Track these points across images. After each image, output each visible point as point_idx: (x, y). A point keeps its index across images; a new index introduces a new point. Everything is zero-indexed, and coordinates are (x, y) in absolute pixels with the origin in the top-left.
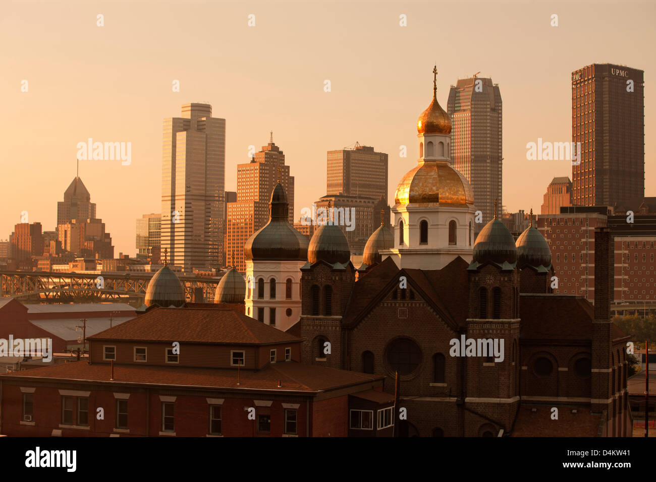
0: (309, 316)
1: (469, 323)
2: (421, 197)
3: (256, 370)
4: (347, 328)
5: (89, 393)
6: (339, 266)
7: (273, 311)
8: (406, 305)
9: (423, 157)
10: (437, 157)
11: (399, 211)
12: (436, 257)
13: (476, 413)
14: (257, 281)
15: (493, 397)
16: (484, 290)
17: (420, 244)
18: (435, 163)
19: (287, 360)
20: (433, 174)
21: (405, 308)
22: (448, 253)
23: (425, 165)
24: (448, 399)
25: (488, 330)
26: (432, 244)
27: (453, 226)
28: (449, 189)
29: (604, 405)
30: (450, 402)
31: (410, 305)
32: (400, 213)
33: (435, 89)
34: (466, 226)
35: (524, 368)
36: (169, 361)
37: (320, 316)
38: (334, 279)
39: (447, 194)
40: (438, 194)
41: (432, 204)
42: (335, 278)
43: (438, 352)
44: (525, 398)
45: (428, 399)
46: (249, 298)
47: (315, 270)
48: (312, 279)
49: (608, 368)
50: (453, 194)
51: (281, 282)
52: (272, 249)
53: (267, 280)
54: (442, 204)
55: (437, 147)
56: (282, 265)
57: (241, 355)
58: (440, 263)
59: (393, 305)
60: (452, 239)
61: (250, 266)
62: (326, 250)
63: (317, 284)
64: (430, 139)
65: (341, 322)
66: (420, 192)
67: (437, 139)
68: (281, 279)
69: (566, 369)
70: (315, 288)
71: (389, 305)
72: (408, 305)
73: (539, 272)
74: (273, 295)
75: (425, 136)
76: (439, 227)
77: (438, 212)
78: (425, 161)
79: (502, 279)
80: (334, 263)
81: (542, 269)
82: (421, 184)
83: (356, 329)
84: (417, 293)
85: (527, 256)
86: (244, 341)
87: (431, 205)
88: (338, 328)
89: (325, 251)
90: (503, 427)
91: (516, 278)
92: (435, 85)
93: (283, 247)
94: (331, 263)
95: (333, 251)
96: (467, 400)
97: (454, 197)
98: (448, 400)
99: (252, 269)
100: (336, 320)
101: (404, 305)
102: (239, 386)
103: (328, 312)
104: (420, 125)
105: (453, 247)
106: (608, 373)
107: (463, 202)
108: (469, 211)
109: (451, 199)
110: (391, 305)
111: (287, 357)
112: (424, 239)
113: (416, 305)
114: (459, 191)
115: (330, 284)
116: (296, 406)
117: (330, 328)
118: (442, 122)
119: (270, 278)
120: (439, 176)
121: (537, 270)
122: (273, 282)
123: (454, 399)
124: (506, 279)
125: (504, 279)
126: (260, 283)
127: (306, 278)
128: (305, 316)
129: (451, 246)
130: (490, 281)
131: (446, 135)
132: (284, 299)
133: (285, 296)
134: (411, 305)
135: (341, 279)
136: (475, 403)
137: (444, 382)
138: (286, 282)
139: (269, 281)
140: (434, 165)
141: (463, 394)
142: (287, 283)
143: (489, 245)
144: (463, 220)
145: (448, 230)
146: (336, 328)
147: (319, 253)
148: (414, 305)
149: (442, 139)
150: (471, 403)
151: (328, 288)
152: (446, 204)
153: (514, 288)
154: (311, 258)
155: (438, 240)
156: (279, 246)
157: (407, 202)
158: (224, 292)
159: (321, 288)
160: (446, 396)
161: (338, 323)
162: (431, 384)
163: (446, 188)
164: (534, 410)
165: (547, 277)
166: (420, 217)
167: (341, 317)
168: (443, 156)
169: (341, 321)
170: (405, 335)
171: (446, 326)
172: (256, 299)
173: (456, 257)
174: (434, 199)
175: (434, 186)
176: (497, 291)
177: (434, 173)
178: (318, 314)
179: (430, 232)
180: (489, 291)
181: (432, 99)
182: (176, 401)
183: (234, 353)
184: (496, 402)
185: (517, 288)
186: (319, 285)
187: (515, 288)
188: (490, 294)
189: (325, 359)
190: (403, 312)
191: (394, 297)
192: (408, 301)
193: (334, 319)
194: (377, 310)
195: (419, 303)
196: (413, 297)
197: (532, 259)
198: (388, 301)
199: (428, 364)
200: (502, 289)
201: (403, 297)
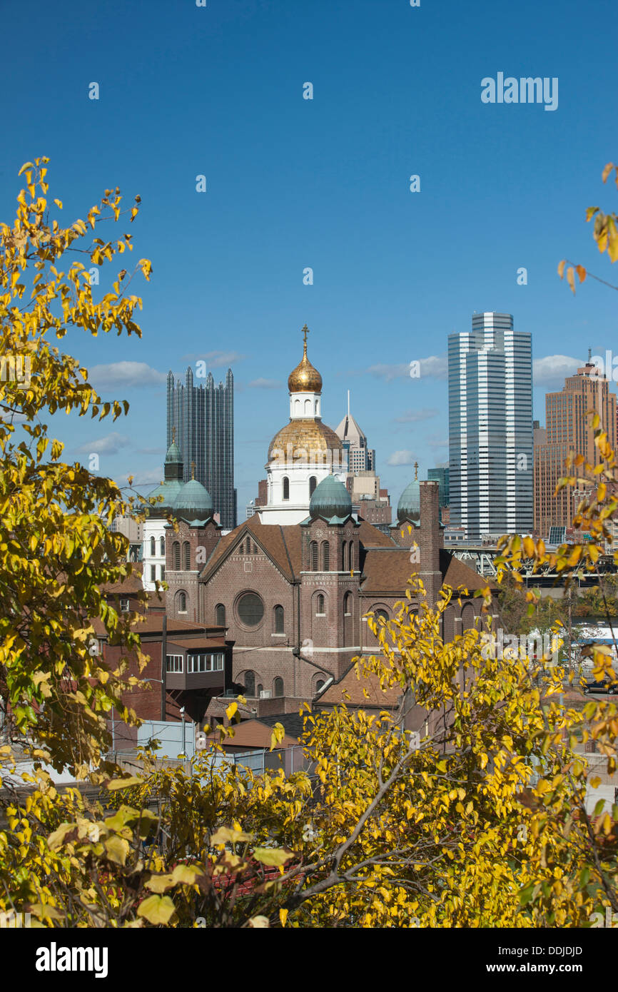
1: (302, 575)
4: (203, 582)
6: (197, 523)
8: (251, 559)
12: (294, 512)
13: (310, 663)
15: (324, 647)
16: (315, 543)
17: (284, 500)
21: (250, 562)
22: (306, 508)
24: (286, 649)
25: (319, 582)
26: (294, 500)
27: (313, 481)
30: (288, 652)
31: (254, 559)
37: (181, 571)
38: (191, 535)
43: (278, 603)
44: (364, 648)
45: (270, 649)
48: (174, 536)
58: (296, 519)
59: (240, 559)
62: (184, 508)
63: (178, 540)
64: (297, 397)
65: (198, 576)
67: (303, 397)
70: (176, 544)
71: (237, 559)
76: (300, 483)
77: (298, 468)
79: (330, 532)
80: (192, 520)
83: (210, 583)
84: (260, 548)
88: (195, 581)
90: (332, 675)
91: (349, 531)
95: (192, 509)
100: (194, 574)
101: (249, 559)
103: (188, 568)
112: (286, 495)
113: (259, 559)
115: (188, 540)
117: (189, 582)
121: (415, 525)
123: (291, 649)
125: (332, 533)
127: (169, 535)
128: (169, 571)
130: (320, 534)
135: (198, 535)
137: (283, 631)
141: (300, 645)
146: (193, 581)
148: (257, 559)
149: (309, 397)
151: (187, 545)
153: (346, 542)
155: (299, 495)
159: (181, 544)
160: (285, 646)
161: (196, 577)
162: (272, 635)
167: (198, 572)
170: (250, 587)
176: (326, 544)
178: (179, 569)
179: (291, 488)
180: (319, 544)
184: (326, 651)
185: (352, 541)
186: (180, 541)
187: (349, 541)
188: (320, 547)
189: (185, 613)
190: (248, 566)
191: (241, 552)
192: (252, 556)
193: (192, 574)
194: (226, 564)
195: (261, 556)
196: (256, 551)
197: (412, 513)
198: (235, 556)
199: (269, 614)
200: (330, 542)
201: (249, 551)
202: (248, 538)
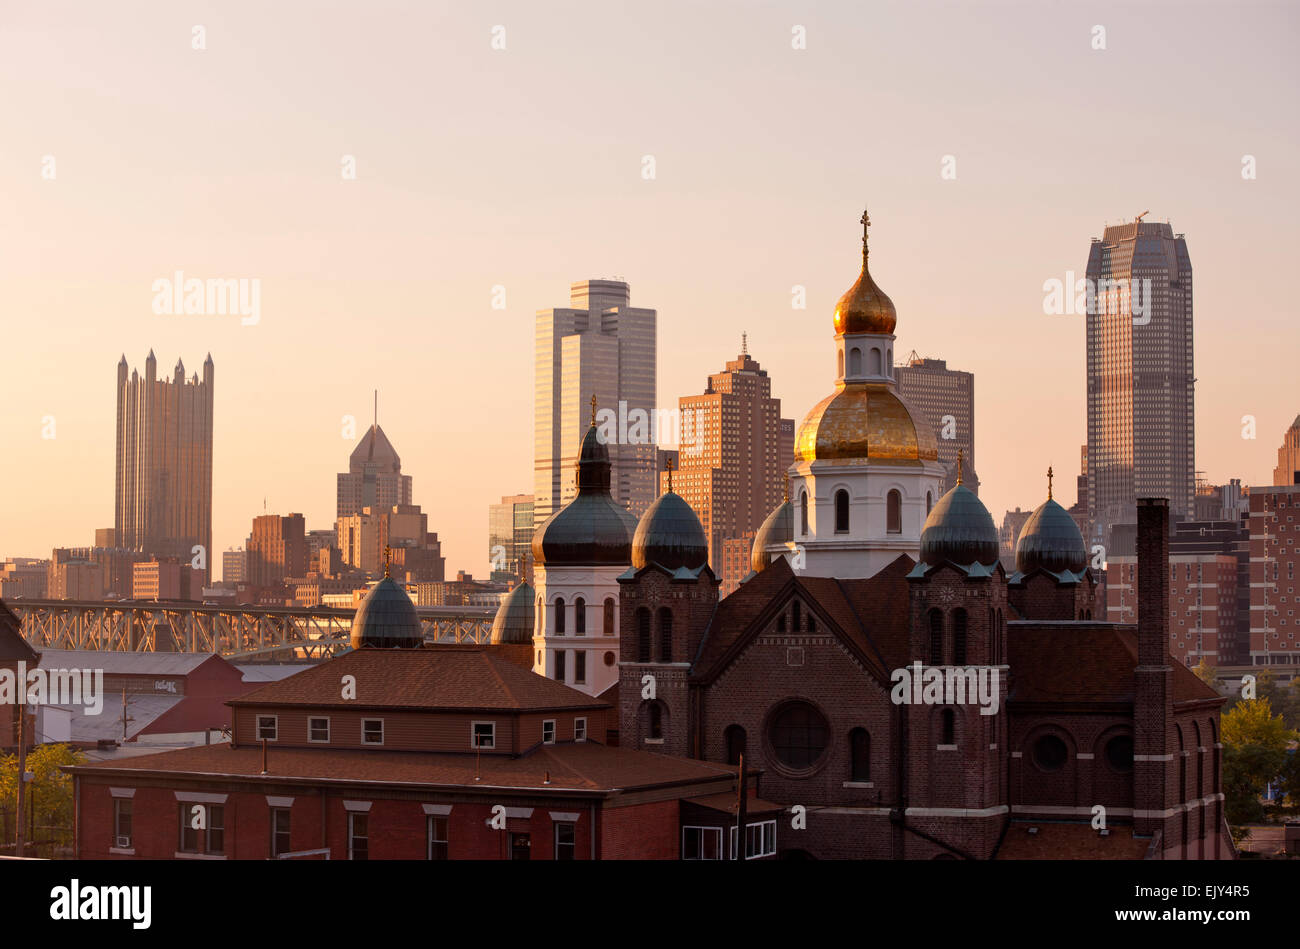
0: (633, 664)
2: (837, 448)
3: (514, 756)
4: (699, 685)
5: (226, 796)
6: (685, 573)
7: (581, 657)
8: (801, 642)
9: (844, 377)
10: (869, 375)
11: (801, 474)
12: (862, 556)
13: (926, 836)
14: (553, 603)
15: (954, 807)
16: (936, 613)
17: (836, 533)
18: (864, 387)
19: (578, 740)
20: (858, 405)
21: (800, 648)
22: (883, 548)
23: (846, 392)
24: (875, 811)
26: (857, 533)
27: (894, 498)
28: (888, 433)
29: (1156, 820)
30: (878, 816)
31: (807, 642)
32: (802, 477)
33: (866, 252)
34: (919, 499)
35: (1017, 755)
36: (367, 740)
37: (653, 664)
38: (675, 596)
39: (884, 443)
40: (866, 442)
41: (856, 460)
42: (678, 595)
43: (857, 725)
44: (1017, 809)
45: (840, 811)
46: (539, 633)
47: (642, 582)
48: (638, 597)
49: (1163, 753)
50: (895, 443)
51: (594, 604)
52: (579, 545)
53: (569, 602)
54: (873, 461)
55: (867, 358)
56: (596, 574)
57: (488, 729)
58: (868, 568)
59: (779, 642)
60: (894, 522)
61: (540, 575)
62: (661, 544)
63: (647, 605)
64: (855, 344)
65: (689, 674)
66: (835, 440)
67: (867, 343)
68: (595, 600)
69: (1090, 756)
70: (643, 613)
71: (772, 642)
72: (804, 641)
73: (1061, 582)
74: (580, 628)
75: (846, 338)
76: (869, 501)
77: (866, 474)
78: (847, 382)
79: (968, 593)
80: (675, 567)
81: (1068, 577)
82: (836, 426)
83: (714, 687)
84: (821, 621)
85: (1040, 553)
86: (494, 705)
87: (854, 462)
88: (683, 685)
89: (660, 547)
91: (997, 591)
92: (866, 246)
93: (597, 541)
94: (671, 569)
95: (674, 547)
96: (910, 811)
97: (896, 447)
98: (875, 813)
99: (545, 582)
100: (680, 669)
101: (797, 642)
102: (478, 783)
103: (667, 659)
104: (838, 318)
105: (895, 538)
106: (1164, 763)
107: (914, 456)
108: (926, 473)
109: (893, 450)
110: (775, 642)
111: (579, 734)
112: (842, 524)
113: (818, 642)
114: (906, 436)
115: (669, 606)
116: (574, 817)
117: (669, 685)
118: (876, 312)
119: (575, 598)
120: (870, 410)
121: (1058, 580)
122: (580, 603)
123: (886, 811)
124: (976, 593)
125: (972, 593)
126: (559, 606)
127: (627, 595)
128: (626, 663)
129: (891, 536)
130: (948, 596)
131: (884, 336)
132: (601, 635)
133: (602, 628)
134: (811, 642)
135: (688, 597)
136: (922, 818)
137: (866, 779)
138: (603, 604)
139: (573, 603)
140: (862, 391)
141: (902, 802)
142: (605, 607)
143: (946, 532)
144: (914, 489)
145: (885, 507)
146: (679, 686)
147: (650, 551)
148: (814, 642)
149: (877, 343)
150: (916, 818)
151: (666, 614)
152: (882, 461)
153: (993, 610)
154: (637, 560)
155: (868, 524)
156: (590, 540)
157: (813, 457)
158: (507, 624)
159: (654, 613)
160: (872, 805)
161: (683, 676)
162: (846, 785)
163: (881, 432)
164: (1034, 830)
165: (1077, 592)
166: (835, 483)
167: (688, 665)
168: (880, 373)
169: (688, 671)
170: (800, 695)
171: (871, 679)
172: (551, 636)
173: (899, 554)
174: (860, 450)
175: (859, 428)
176: (960, 615)
177: (860, 406)
178: (648, 660)
179: (853, 511)
180: (946, 615)
181: (860, 270)
182: (371, 809)
183: (477, 726)
184: (960, 815)
185: (1000, 609)
186: (650, 608)
187: (996, 609)
188: (947, 621)
189: (661, 741)
190: (796, 655)
191: (781, 628)
192: (804, 635)
193: (675, 669)
194: (750, 652)
195: (823, 638)
196: (812, 627)
197: (1050, 559)
198: (770, 637)
199: (840, 747)
200: (969, 611)
201: (796, 628)
202: (796, 605)
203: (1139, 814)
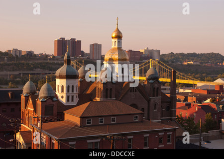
0: (105, 99)
1: (150, 98)
5: (100, 140)
7: (73, 97)
16: (154, 88)
20: (123, 51)
43: (143, 108)
47: (107, 84)
48: (106, 87)
53: (71, 86)
56: (76, 81)
64: (119, 41)
69: (164, 109)
71: (129, 94)
74: (73, 91)
78: (118, 47)
82: (121, 55)
86: (138, 112)
99: (65, 82)
101: (133, 94)
103: (111, 97)
115: (112, 88)
116: (171, 133)
122: (73, 86)
126: (68, 87)
130: (156, 86)
132: (76, 92)
135: (115, 86)
138: (76, 86)
159: (109, 89)
167: (115, 99)
170: (134, 103)
172: (67, 93)
174: (125, 59)
175: (125, 55)
176: (158, 88)
178: (108, 98)
181: (117, 28)
182: (133, 137)
188: (156, 90)
194: (126, 96)
195: (138, 93)
196: (136, 91)
202: (133, 87)
203: (173, 118)
